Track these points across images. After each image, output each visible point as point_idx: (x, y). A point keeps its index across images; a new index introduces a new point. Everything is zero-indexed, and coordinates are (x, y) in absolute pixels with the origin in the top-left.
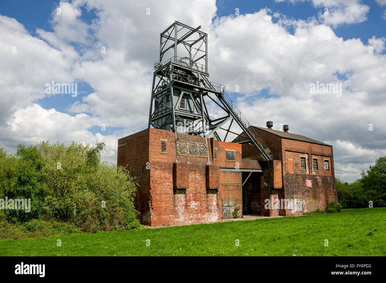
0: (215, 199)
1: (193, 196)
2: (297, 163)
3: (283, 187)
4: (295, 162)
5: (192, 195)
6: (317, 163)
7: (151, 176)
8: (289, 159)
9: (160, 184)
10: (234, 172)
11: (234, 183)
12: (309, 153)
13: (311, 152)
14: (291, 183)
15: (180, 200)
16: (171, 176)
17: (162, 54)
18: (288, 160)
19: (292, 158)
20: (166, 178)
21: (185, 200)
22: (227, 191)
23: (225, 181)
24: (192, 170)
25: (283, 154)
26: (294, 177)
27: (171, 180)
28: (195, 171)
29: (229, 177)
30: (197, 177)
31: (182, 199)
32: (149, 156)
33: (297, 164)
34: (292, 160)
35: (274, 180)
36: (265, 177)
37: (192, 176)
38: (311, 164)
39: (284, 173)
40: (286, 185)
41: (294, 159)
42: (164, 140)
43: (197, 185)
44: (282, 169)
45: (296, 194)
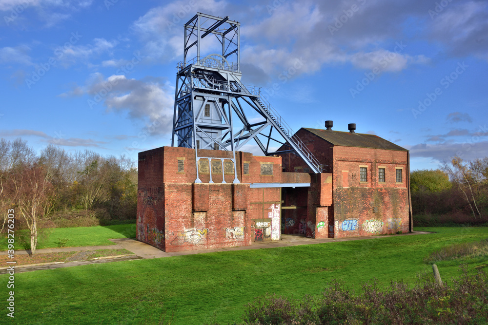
0: (243, 221)
1: (215, 219)
2: (354, 174)
3: (332, 205)
4: (351, 174)
5: (213, 217)
6: (385, 174)
7: (166, 199)
8: (343, 171)
9: (176, 207)
10: (270, 188)
11: (271, 201)
12: (372, 161)
13: (375, 161)
14: (344, 199)
15: (199, 223)
16: (190, 197)
17: (186, 50)
18: (341, 172)
19: (347, 170)
20: (183, 201)
21: (206, 224)
22: (261, 211)
23: (259, 199)
24: (214, 190)
25: (335, 165)
26: (349, 193)
27: (190, 202)
28: (218, 191)
29: (265, 194)
30: (220, 197)
31: (202, 223)
32: (164, 177)
33: (355, 176)
34: (348, 171)
35: (321, 197)
36: (312, 193)
37: (213, 197)
38: (375, 175)
39: (335, 188)
40: (337, 202)
41: (350, 171)
42: (180, 159)
43: (221, 206)
44: (333, 183)
45: (350, 212)
